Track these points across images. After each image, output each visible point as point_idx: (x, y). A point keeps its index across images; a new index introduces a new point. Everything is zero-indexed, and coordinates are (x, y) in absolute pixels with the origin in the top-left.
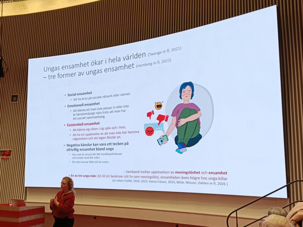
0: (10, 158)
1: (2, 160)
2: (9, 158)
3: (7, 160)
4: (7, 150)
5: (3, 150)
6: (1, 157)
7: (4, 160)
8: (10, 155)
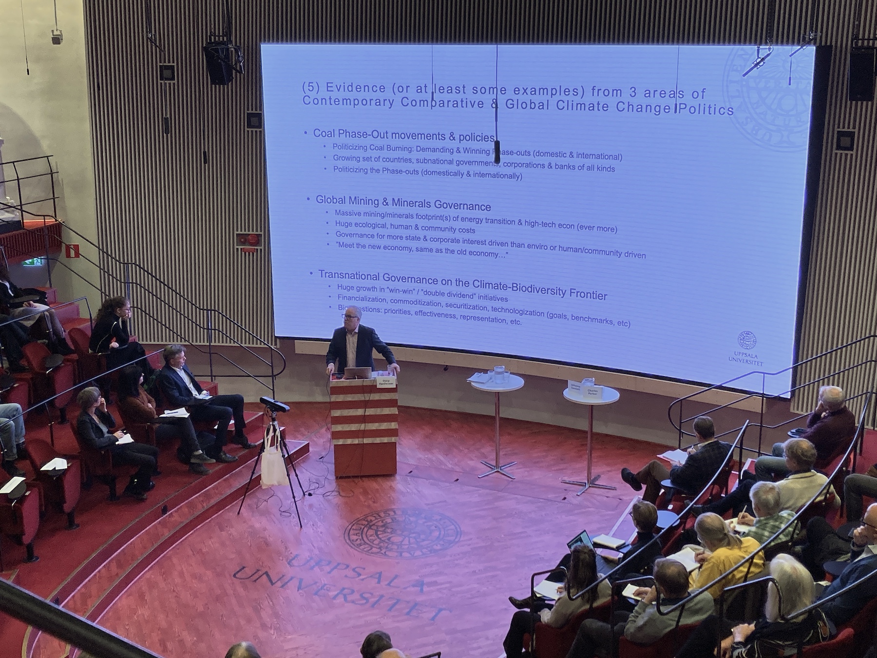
0: (261, 250)
1: (243, 253)
2: (257, 249)
3: (255, 254)
4: (251, 232)
5: (243, 232)
6: (240, 247)
7: (247, 253)
8: (258, 243)
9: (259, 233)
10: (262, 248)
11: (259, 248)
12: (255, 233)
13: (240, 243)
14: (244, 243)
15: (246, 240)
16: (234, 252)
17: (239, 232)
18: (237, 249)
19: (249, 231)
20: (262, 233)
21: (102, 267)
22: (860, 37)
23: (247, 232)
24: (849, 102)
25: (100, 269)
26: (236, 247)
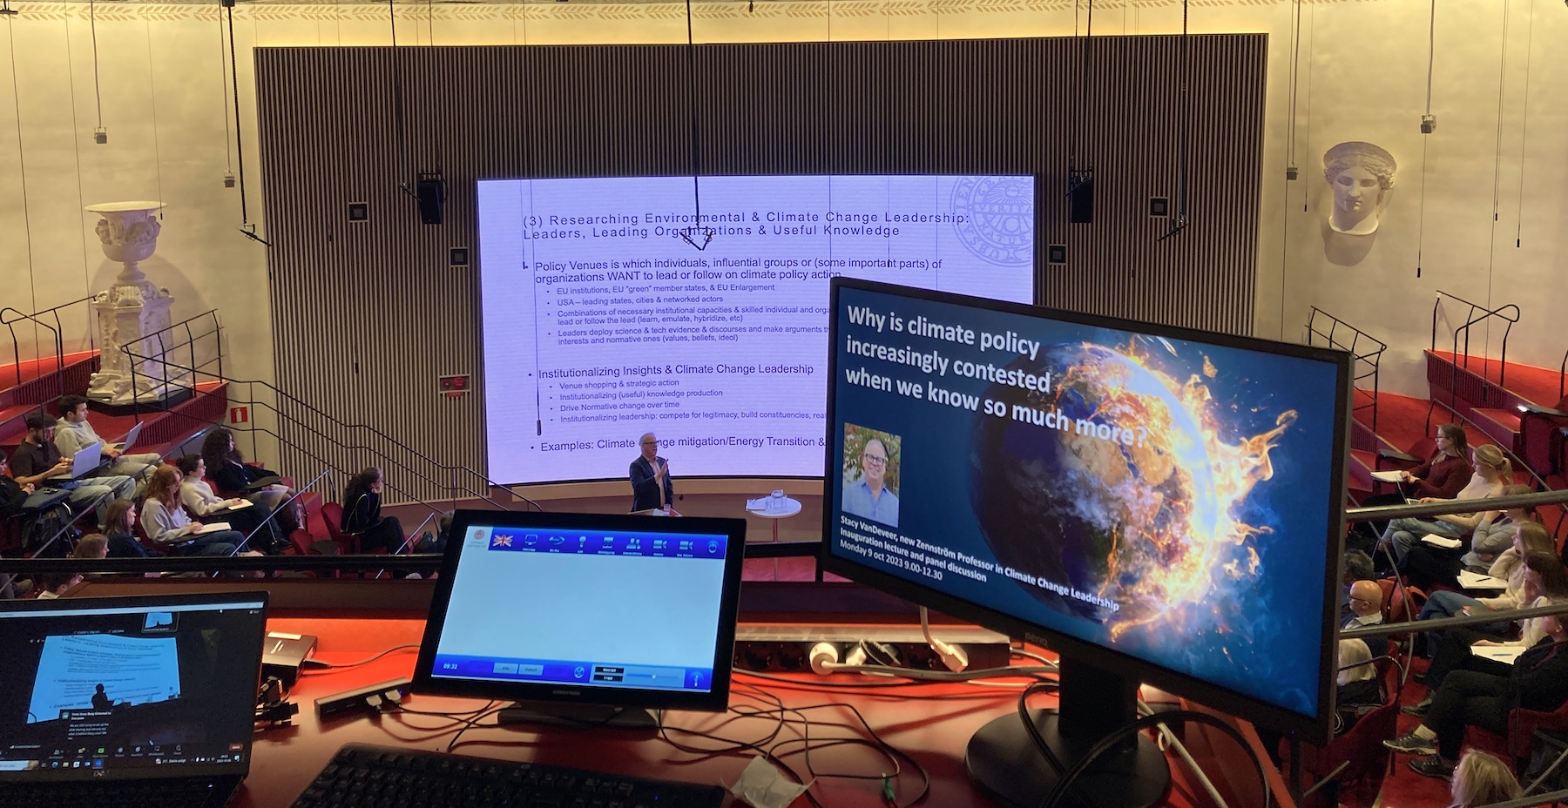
0: (469, 393)
1: (448, 398)
2: (464, 393)
3: (462, 397)
4: (457, 375)
5: (448, 376)
6: (444, 392)
7: (453, 398)
8: (464, 386)
9: (466, 375)
10: (470, 390)
11: (466, 391)
12: (461, 375)
13: (444, 387)
14: (448, 388)
15: (450, 384)
16: (437, 399)
17: (443, 376)
18: (441, 395)
19: (454, 374)
20: (470, 375)
21: (282, 437)
22: (1077, 169)
23: (452, 376)
24: (1071, 224)
25: (280, 439)
26: (439, 392)
